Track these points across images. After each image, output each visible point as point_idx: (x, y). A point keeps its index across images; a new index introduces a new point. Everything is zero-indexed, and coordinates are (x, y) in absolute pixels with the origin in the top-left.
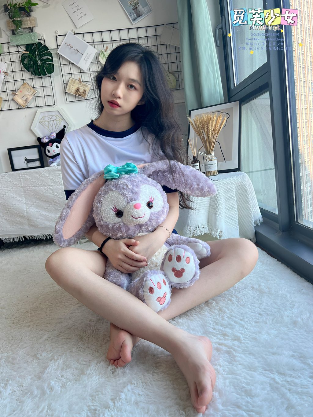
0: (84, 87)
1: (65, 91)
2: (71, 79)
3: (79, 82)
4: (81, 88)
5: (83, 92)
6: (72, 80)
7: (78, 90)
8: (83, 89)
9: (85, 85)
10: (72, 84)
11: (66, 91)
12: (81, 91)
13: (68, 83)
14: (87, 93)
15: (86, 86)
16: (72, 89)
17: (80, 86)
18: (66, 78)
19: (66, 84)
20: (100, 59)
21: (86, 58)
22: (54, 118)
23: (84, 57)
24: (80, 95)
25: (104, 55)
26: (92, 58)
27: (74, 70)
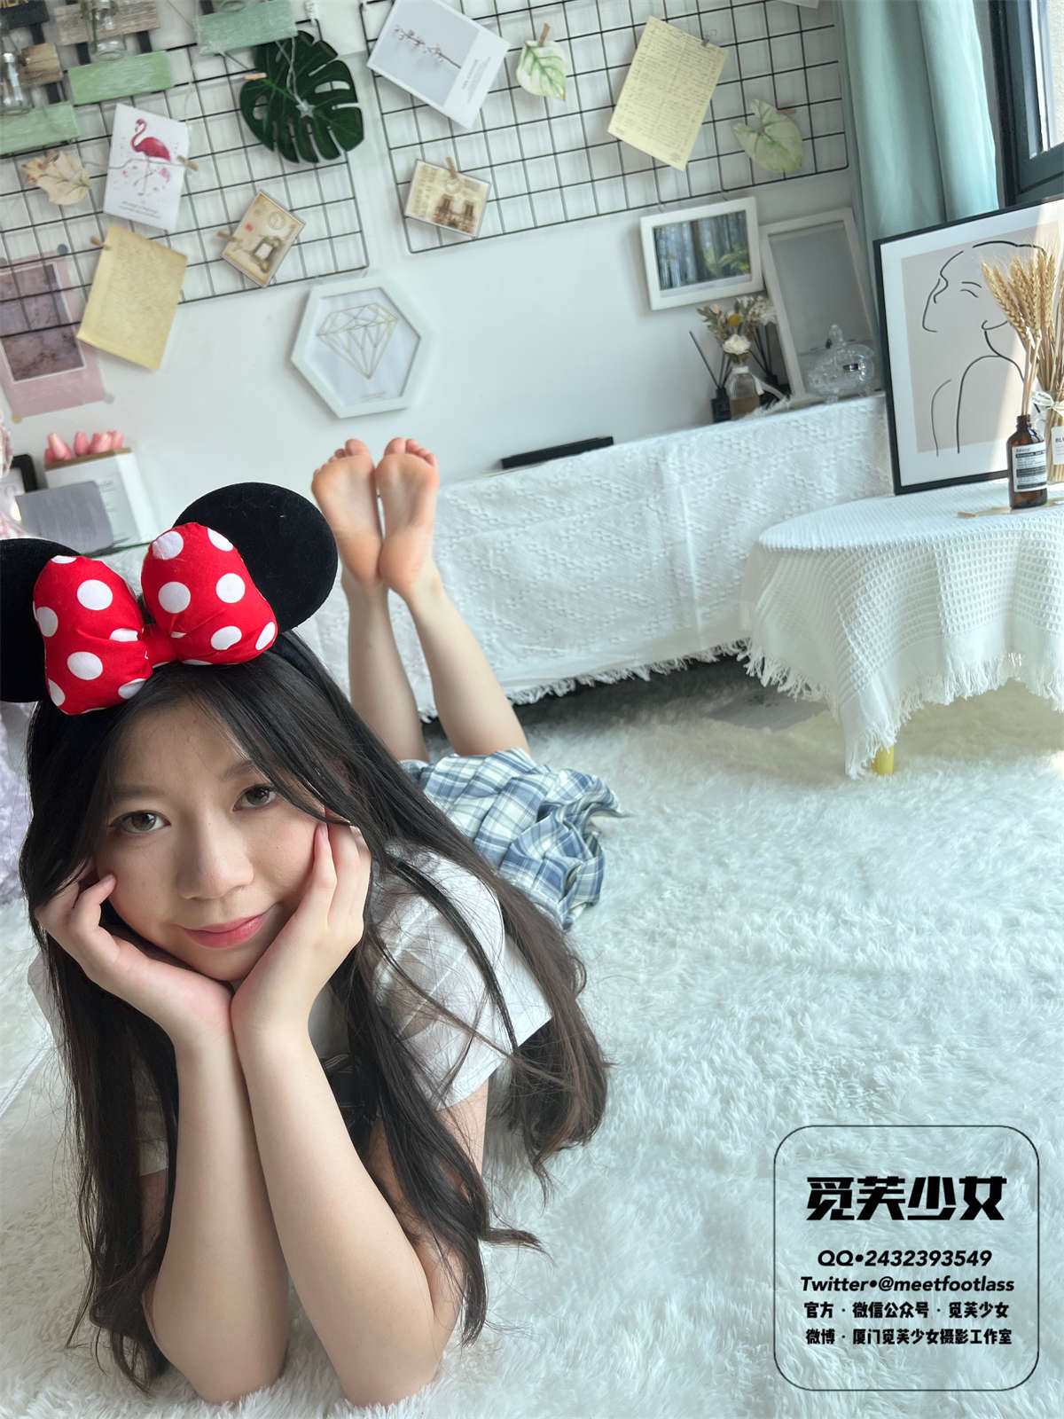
0: (465, 193)
1: (402, 209)
2: (420, 164)
3: (448, 174)
4: (456, 196)
5: (464, 211)
6: (424, 169)
7: (445, 206)
8: (464, 198)
9: (468, 184)
10: (426, 183)
12: (458, 207)
13: (410, 181)
14: (477, 212)
15: (473, 188)
16: (425, 201)
17: (451, 187)
18: (402, 162)
19: (403, 186)
20: (522, 76)
21: (471, 80)
22: (369, 314)
23: (463, 74)
24: (453, 224)
25: (536, 59)
26: (491, 74)
27: (428, 130)
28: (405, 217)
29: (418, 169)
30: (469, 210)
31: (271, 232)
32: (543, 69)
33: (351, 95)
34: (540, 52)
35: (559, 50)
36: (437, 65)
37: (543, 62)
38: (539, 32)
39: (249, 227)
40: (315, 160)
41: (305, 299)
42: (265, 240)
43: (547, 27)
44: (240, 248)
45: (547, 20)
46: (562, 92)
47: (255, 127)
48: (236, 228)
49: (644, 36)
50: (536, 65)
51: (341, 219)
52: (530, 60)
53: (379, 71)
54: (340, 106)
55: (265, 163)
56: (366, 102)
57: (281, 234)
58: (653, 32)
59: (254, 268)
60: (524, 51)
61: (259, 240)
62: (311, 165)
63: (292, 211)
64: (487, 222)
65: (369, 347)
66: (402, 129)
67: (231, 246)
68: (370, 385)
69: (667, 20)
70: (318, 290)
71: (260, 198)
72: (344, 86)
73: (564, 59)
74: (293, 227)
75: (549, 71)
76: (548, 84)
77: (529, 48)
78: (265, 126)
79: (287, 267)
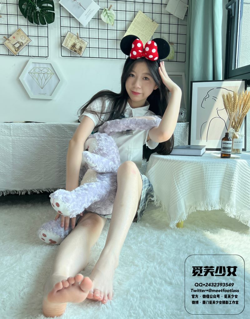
0: (80, 44)
2: (69, 33)
3: (77, 37)
4: (78, 44)
5: (79, 48)
6: (70, 34)
7: (74, 46)
8: (80, 45)
9: (82, 41)
10: (70, 38)
11: (62, 45)
12: (78, 47)
13: (65, 37)
14: (83, 50)
15: (83, 43)
16: (69, 43)
17: (77, 41)
18: (64, 31)
19: (63, 37)
20: (102, 16)
21: (87, 14)
22: (45, 70)
23: (86, 12)
24: (75, 51)
25: (107, 13)
26: (94, 14)
27: (73, 24)
28: (61, 46)
29: (68, 34)
30: (81, 48)
31: (20, 41)
32: (108, 16)
33: (53, 9)
34: (108, 12)
35: (114, 13)
36: (79, 7)
37: (109, 14)
38: (109, 6)
39: (14, 38)
40: (38, 24)
41: (27, 62)
42: (18, 42)
43: (111, 6)
44: (10, 42)
45: (111, 4)
46: (113, 23)
47: (22, 10)
48: (10, 37)
49: (137, 15)
50: (107, 15)
51: (43, 42)
52: (105, 13)
53: (62, 4)
54: (48, 11)
55: (23, 21)
56: (56, 11)
57: (24, 42)
58: (140, 15)
59: (13, 49)
60: (104, 10)
61: (16, 42)
62: (37, 25)
63: (28, 36)
64: (85, 53)
65: (44, 80)
66: (66, 22)
67: (7, 41)
68: (42, 91)
69: (144, 12)
70: (31, 60)
71: (19, 30)
72: (51, 6)
73: (115, 16)
74: (27, 41)
75: (110, 17)
76: (109, 21)
77: (105, 10)
78: (25, 11)
79: (24, 52)
